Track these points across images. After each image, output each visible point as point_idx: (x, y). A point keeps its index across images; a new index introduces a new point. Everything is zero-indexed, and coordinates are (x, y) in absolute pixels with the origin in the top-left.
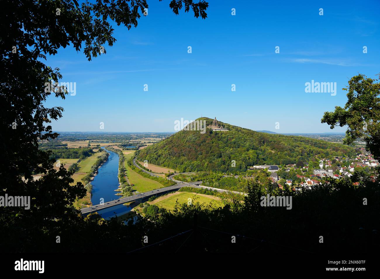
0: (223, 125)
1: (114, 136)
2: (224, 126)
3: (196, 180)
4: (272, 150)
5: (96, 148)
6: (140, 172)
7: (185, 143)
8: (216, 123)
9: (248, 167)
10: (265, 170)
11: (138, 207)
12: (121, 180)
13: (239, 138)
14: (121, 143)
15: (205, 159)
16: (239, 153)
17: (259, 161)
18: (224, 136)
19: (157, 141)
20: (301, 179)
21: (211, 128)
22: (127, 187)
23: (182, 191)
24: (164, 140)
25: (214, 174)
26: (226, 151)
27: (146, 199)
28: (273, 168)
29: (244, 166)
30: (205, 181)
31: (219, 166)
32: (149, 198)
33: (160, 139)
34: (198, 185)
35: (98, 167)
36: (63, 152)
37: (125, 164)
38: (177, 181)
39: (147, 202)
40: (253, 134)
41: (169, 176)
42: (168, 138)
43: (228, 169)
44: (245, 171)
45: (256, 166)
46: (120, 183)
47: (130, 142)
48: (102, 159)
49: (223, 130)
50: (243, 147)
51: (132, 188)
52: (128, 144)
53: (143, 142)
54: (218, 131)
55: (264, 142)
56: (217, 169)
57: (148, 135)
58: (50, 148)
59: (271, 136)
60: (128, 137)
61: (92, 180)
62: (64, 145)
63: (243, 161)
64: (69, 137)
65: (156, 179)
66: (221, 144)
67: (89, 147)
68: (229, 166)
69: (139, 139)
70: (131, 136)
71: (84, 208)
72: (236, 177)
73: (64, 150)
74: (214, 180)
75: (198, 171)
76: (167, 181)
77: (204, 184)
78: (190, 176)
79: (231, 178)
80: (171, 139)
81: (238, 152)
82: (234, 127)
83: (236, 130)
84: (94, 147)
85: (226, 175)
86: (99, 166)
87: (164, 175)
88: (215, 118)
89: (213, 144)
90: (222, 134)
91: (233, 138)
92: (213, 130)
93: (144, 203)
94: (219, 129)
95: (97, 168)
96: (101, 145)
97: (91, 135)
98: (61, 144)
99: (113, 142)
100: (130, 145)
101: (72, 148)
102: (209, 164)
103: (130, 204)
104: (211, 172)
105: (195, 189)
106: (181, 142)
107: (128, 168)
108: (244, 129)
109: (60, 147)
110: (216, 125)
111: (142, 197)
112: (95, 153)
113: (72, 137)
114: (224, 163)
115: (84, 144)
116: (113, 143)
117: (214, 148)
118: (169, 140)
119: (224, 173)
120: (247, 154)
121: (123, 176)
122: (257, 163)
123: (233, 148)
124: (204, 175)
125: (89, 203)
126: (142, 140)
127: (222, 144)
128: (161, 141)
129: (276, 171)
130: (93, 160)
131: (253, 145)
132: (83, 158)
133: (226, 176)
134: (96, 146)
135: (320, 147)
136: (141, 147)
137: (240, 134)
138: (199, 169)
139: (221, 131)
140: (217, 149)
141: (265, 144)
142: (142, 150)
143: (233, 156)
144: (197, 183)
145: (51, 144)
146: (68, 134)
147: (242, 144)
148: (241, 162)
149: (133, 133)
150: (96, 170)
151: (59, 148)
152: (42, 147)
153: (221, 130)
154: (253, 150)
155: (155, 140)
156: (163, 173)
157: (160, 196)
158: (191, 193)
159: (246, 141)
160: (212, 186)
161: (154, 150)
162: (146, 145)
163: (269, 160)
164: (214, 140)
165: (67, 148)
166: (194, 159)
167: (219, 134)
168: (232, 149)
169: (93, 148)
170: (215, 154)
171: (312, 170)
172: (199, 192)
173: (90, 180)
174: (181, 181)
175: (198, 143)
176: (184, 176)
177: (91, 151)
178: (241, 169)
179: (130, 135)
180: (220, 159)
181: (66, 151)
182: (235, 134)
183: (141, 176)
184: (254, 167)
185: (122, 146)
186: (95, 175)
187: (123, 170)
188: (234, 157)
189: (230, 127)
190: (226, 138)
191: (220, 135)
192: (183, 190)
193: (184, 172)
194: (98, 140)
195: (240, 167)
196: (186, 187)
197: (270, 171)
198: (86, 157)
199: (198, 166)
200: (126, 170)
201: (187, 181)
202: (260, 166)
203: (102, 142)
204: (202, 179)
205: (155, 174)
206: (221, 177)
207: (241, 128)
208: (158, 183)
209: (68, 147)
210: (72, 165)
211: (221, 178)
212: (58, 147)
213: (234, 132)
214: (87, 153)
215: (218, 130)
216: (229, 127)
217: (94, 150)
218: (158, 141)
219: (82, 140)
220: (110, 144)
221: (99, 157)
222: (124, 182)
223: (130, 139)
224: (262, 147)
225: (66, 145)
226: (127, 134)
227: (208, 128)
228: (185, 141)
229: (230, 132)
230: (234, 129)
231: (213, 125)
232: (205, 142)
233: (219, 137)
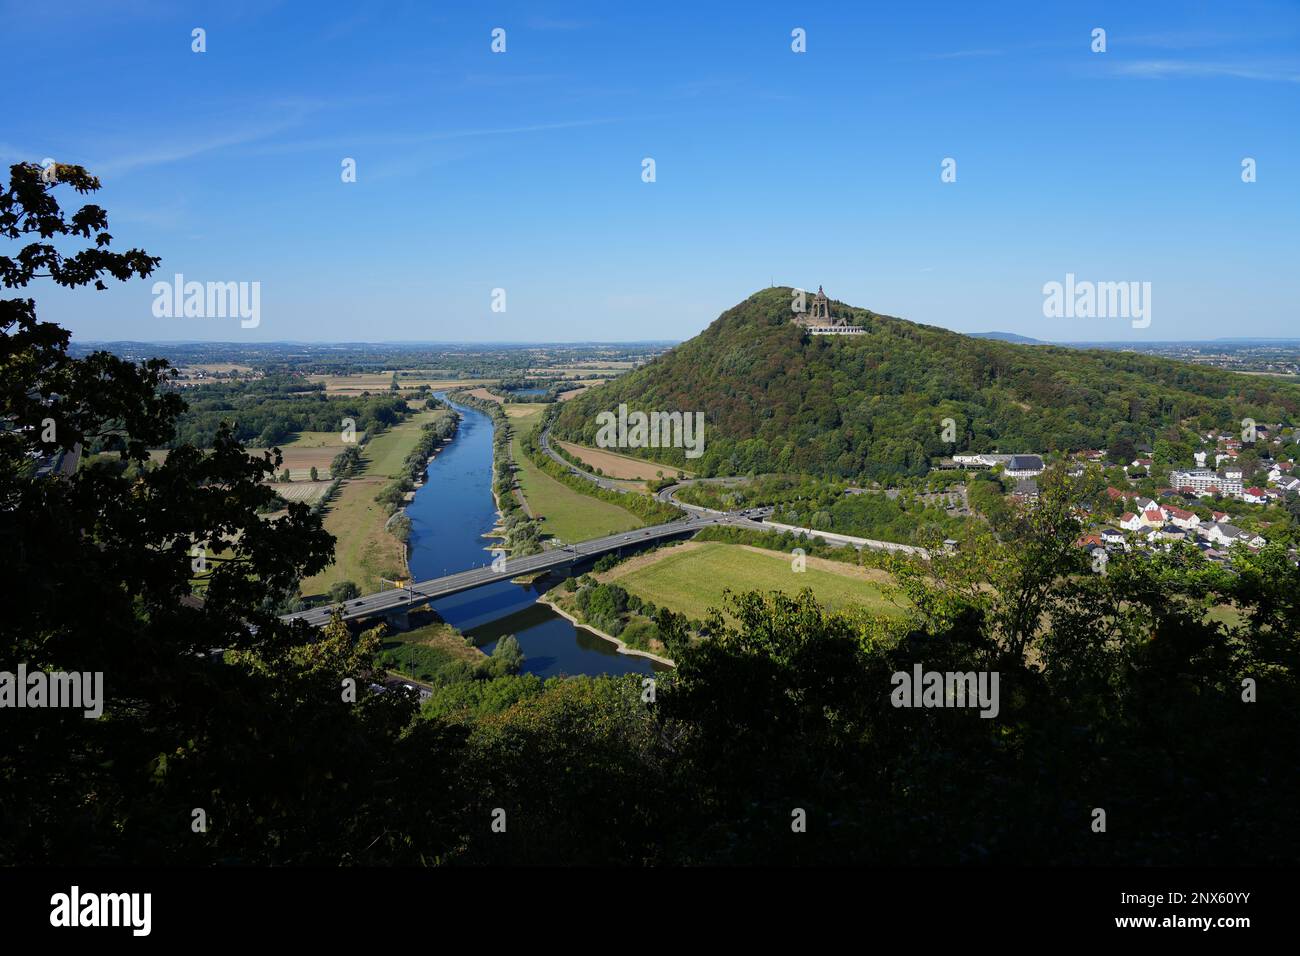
1: (474, 355)
2: (852, 317)
3: (753, 502)
4: (1022, 400)
5: (418, 397)
6: (564, 475)
7: (716, 378)
8: (822, 306)
9: (934, 461)
10: (996, 471)
11: (561, 591)
12: (501, 501)
13: (905, 360)
14: (498, 381)
15: (781, 432)
16: (903, 409)
17: (974, 439)
18: (848, 350)
19: (619, 372)
20: (1121, 504)
21: (804, 325)
22: (522, 525)
23: (705, 539)
24: (641, 368)
25: (814, 482)
26: (859, 402)
27: (585, 564)
28: (1021, 466)
29: (919, 456)
30: (782, 506)
31: (831, 457)
32: (597, 563)
33: (629, 365)
34: (759, 520)
35: (426, 459)
36: (313, 411)
37: (515, 449)
38: (686, 506)
39: (589, 574)
40: (953, 346)
41: (659, 490)
42: (655, 362)
43: (862, 467)
44: (923, 474)
45: (964, 458)
46: (500, 513)
47: (529, 374)
48: (437, 432)
49: (847, 333)
50: (917, 389)
51: (540, 528)
52: (522, 382)
53: (570, 374)
54: (827, 333)
55: (992, 374)
56: (823, 465)
57: (586, 353)
58: (272, 398)
59: (1019, 350)
60: (520, 357)
61: (408, 502)
62: (313, 388)
63: (916, 439)
64: (328, 362)
65: (616, 498)
66: (840, 380)
67: (394, 394)
68: (866, 456)
69: (557, 366)
70: (532, 357)
71: (388, 589)
72: (893, 494)
73: (317, 403)
74: (813, 504)
75: (758, 473)
76: (653, 508)
77: (779, 517)
78: (731, 490)
79: (872, 496)
80: (667, 363)
81: (899, 408)
82: (885, 320)
83: (895, 332)
84: (411, 391)
85: (854, 486)
86: (430, 455)
87: (643, 486)
88: (821, 289)
89: (813, 380)
90: (845, 345)
91: (882, 359)
92: (814, 333)
93: (579, 578)
94: (833, 327)
95: (423, 463)
96: (435, 385)
97: (399, 355)
98: (305, 385)
99: (473, 375)
100: (530, 386)
101: (340, 398)
102: (798, 449)
103: (535, 581)
104: (804, 477)
105: (747, 532)
106: (699, 374)
107: (524, 463)
108: (921, 326)
109: (302, 394)
110: (823, 314)
111: (574, 557)
112: (415, 412)
113: (337, 361)
114: (849, 445)
115: (378, 385)
116: (473, 378)
117: (815, 395)
118: (658, 367)
119: (848, 482)
120: (930, 416)
121: (507, 488)
122: (968, 446)
123: (881, 394)
124: (781, 488)
125: (403, 574)
126: (569, 368)
127: (844, 381)
128: (632, 371)
129: (1035, 473)
130: (408, 437)
131: (953, 382)
132: (377, 431)
133: (857, 491)
134: (418, 391)
135: (1198, 391)
136: (564, 391)
137: (905, 347)
138: (762, 466)
139: (841, 333)
140: (826, 397)
141: (998, 379)
142: (569, 401)
143: (879, 421)
144: (756, 512)
145: (274, 385)
146: (324, 352)
147: (913, 381)
148: (907, 442)
149: (539, 346)
150: (419, 468)
151: (300, 397)
152: (245, 393)
153: (840, 330)
154: (954, 402)
155: (610, 368)
156: (639, 479)
157: (632, 555)
158: (734, 546)
159: (929, 370)
160: (809, 526)
161: (610, 401)
162: (583, 387)
163: (1011, 436)
164: (814, 366)
165: (323, 398)
166: (746, 432)
167: (834, 345)
168: (877, 398)
169: (408, 398)
170: (819, 413)
171: (1164, 471)
172: (763, 543)
173: (402, 503)
174: (700, 505)
175: (757, 380)
176: (711, 490)
177: (401, 406)
178: (908, 467)
179: (528, 353)
180: (837, 431)
181: (322, 407)
182: (889, 346)
183: (567, 489)
184: (956, 458)
185: (503, 388)
186: (416, 485)
187: (507, 470)
188: (883, 427)
189: (873, 321)
190: (858, 360)
191: (835, 348)
192: (707, 535)
193: (711, 476)
194: (422, 371)
195: (907, 459)
196: (719, 526)
197: (1012, 474)
198: (386, 426)
199: (759, 455)
200: (516, 470)
201: (721, 507)
202: (978, 457)
203: (435, 375)
204: (774, 500)
205: (613, 482)
206: (837, 495)
207: (911, 324)
208: (626, 511)
209: (329, 395)
210: (342, 451)
211: (838, 498)
212: (295, 394)
213: (886, 339)
214: (390, 415)
215: (831, 330)
216: (868, 320)
217: (411, 404)
218: (623, 372)
219: (370, 370)
220: (464, 383)
221: (427, 427)
222: (513, 507)
223: (528, 368)
224: (985, 390)
225: (322, 387)
226: (519, 348)
227: (794, 326)
228: (715, 371)
229: (874, 337)
230: (885, 329)
231: (812, 313)
232: (784, 373)
233: (832, 357)
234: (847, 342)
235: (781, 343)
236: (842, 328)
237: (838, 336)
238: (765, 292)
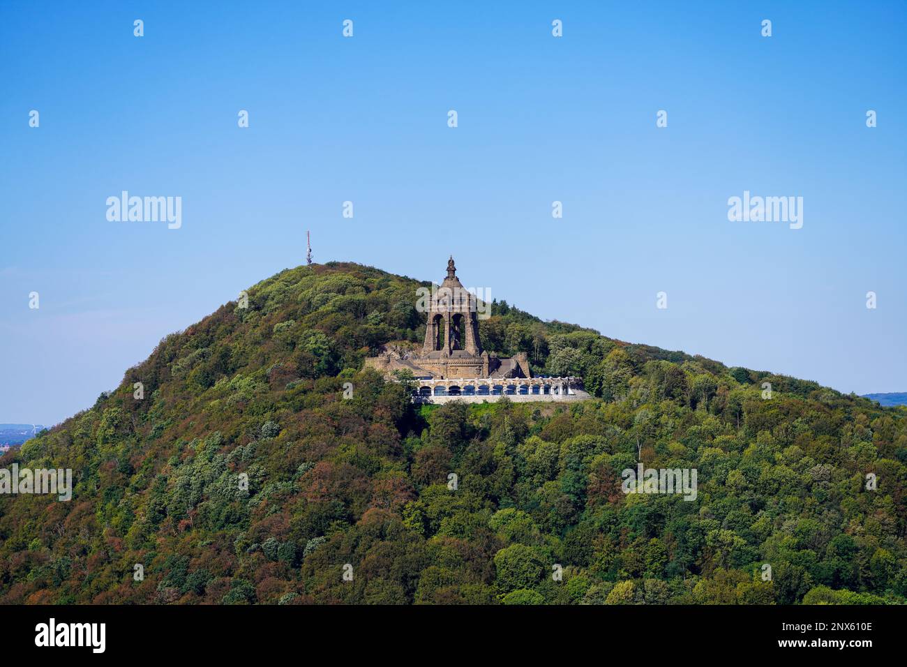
0: (526, 345)
2: (545, 350)
7: (143, 537)
8: (457, 319)
18: (536, 449)
21: (405, 377)
40: (835, 431)
49: (530, 397)
54: (478, 399)
83: (669, 394)
88: (451, 269)
89: (435, 539)
90: (527, 432)
92: (434, 399)
94: (490, 382)
106: (91, 529)
108: (743, 375)
110: (459, 344)
117: (447, 582)
123: (636, 575)
127: (528, 541)
131: (839, 538)
137: (701, 435)
139: (517, 398)
147: (726, 535)
153: (512, 389)
159: (771, 501)
164: (439, 495)
167: (495, 435)
189: (608, 362)
190: (566, 478)
191: (497, 444)
207: (715, 368)
213: (643, 415)
215: (484, 390)
227: (377, 380)
228: (142, 518)
229: (608, 409)
230: (640, 386)
231: (429, 339)
232: (352, 520)
233: (489, 468)
234: (532, 424)
235: (338, 432)
236: (517, 381)
237: (507, 406)
238: (290, 278)
